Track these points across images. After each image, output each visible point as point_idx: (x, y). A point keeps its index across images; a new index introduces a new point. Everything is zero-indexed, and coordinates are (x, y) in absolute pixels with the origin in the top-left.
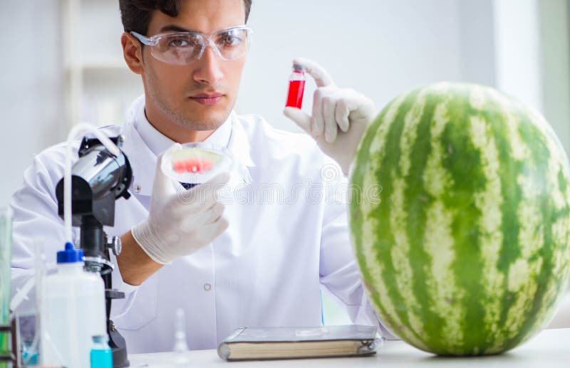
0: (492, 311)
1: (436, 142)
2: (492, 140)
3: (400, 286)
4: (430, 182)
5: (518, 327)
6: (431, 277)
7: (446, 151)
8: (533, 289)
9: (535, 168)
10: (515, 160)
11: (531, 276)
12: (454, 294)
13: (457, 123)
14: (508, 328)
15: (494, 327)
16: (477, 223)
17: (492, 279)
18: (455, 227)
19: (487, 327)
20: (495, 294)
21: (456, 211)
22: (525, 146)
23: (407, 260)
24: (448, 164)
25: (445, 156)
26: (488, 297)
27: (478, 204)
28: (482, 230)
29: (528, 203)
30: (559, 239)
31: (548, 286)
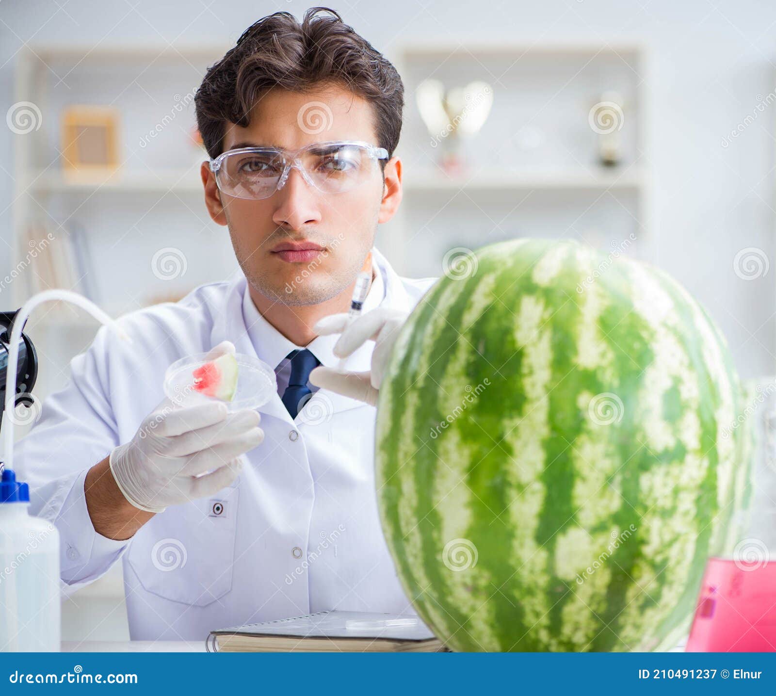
0: (535, 610)
1: (465, 335)
2: (547, 336)
3: (411, 560)
4: (446, 399)
5: (587, 636)
6: (442, 549)
7: (474, 352)
8: (603, 579)
9: (616, 383)
10: (581, 368)
11: (596, 556)
12: (475, 578)
13: (502, 306)
14: (570, 638)
15: (544, 636)
16: (505, 467)
17: (529, 556)
18: (473, 473)
19: (532, 634)
20: (536, 583)
21: (475, 447)
22: (603, 346)
23: (414, 520)
24: (474, 372)
25: (472, 358)
26: (525, 586)
27: (508, 437)
28: (510, 479)
29: (594, 438)
30: (655, 500)
31: (636, 573)
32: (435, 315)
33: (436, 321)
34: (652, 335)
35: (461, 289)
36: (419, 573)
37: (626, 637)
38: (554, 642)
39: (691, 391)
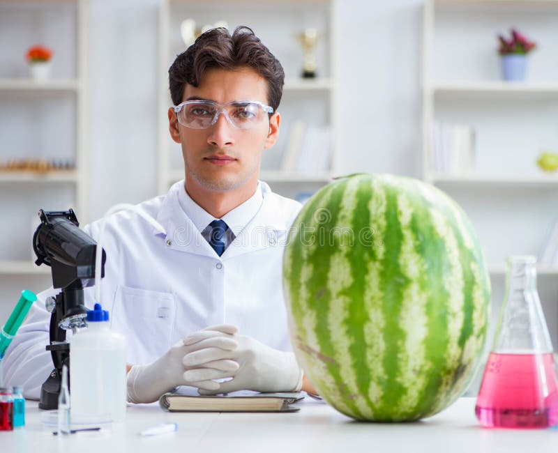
1: (406, 229)
2: (451, 231)
3: (369, 358)
4: (406, 266)
6: (404, 351)
7: (417, 239)
10: (467, 249)
12: (422, 366)
13: (421, 213)
16: (447, 304)
17: (453, 351)
18: (429, 306)
19: (438, 396)
20: (453, 367)
21: (429, 293)
24: (419, 249)
26: (447, 369)
27: (447, 287)
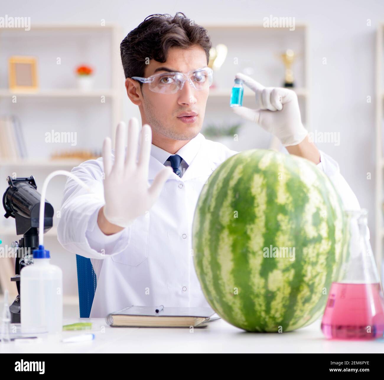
0: (260, 304)
1: (230, 190)
2: (265, 190)
4: (223, 217)
5: (281, 315)
6: (221, 279)
7: (235, 197)
8: (288, 291)
9: (293, 210)
10: (279, 204)
11: (285, 282)
13: (246, 178)
14: (274, 316)
15: (263, 314)
16: (247, 245)
17: (257, 281)
18: (234, 247)
19: (258, 314)
21: (235, 236)
22: (288, 195)
23: (209, 267)
24: (235, 206)
25: (234, 200)
26: (255, 294)
27: (249, 232)
28: (250, 250)
29: (284, 233)
30: (309, 258)
31: (301, 288)
32: (218, 182)
33: (218, 184)
34: (308, 190)
35: (228, 170)
36: (211, 288)
37: (297, 315)
38: (267, 317)
39: (324, 214)
